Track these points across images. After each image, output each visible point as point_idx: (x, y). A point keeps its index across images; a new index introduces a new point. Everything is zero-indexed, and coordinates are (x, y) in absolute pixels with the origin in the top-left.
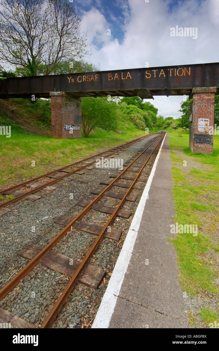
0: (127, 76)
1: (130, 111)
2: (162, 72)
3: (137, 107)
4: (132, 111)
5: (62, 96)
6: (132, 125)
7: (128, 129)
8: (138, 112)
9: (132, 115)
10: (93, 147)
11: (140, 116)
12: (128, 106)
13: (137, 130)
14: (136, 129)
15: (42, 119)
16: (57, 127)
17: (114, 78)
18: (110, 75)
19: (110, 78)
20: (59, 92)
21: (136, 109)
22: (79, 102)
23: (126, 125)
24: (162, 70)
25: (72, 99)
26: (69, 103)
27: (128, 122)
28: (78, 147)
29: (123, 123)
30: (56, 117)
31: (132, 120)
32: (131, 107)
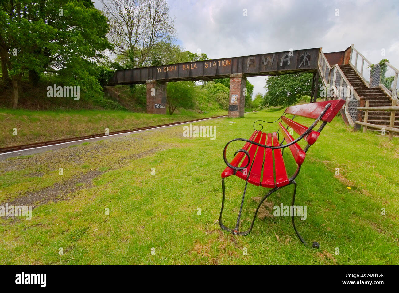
0: (194, 66)
1: (217, 90)
2: (215, 63)
3: (224, 85)
4: (218, 90)
5: (154, 83)
6: (217, 105)
7: (211, 109)
8: (224, 91)
9: (218, 94)
10: (173, 120)
11: (226, 95)
12: (215, 85)
13: (221, 111)
14: (220, 109)
15: (138, 102)
16: (151, 106)
17: (186, 68)
18: (184, 66)
19: (184, 68)
20: (152, 80)
21: (222, 87)
22: (165, 86)
23: (211, 106)
24: (215, 62)
25: (160, 84)
26: (158, 88)
27: (212, 102)
28: (163, 119)
29: (207, 103)
30: (150, 98)
31: (217, 100)
32: (218, 86)
